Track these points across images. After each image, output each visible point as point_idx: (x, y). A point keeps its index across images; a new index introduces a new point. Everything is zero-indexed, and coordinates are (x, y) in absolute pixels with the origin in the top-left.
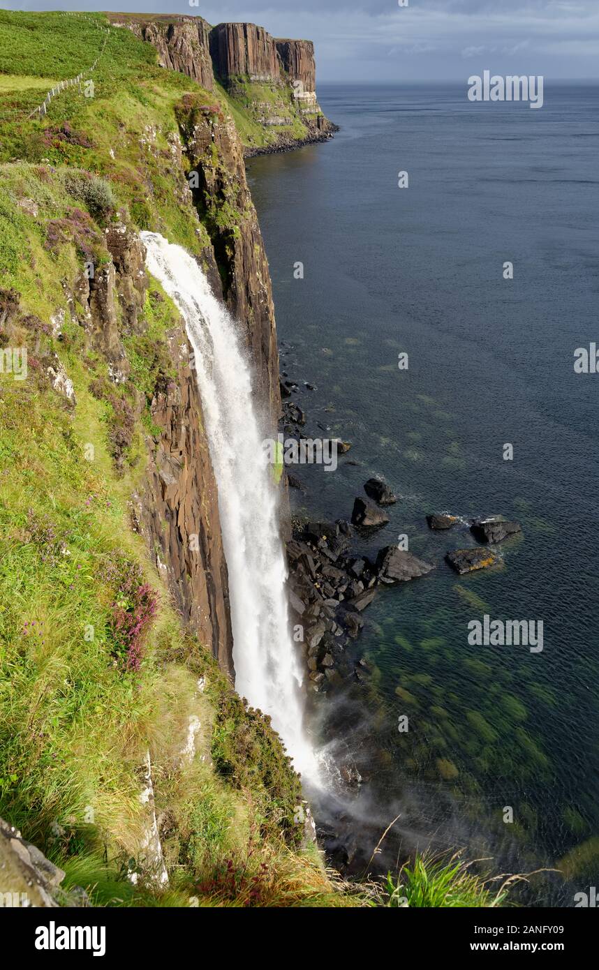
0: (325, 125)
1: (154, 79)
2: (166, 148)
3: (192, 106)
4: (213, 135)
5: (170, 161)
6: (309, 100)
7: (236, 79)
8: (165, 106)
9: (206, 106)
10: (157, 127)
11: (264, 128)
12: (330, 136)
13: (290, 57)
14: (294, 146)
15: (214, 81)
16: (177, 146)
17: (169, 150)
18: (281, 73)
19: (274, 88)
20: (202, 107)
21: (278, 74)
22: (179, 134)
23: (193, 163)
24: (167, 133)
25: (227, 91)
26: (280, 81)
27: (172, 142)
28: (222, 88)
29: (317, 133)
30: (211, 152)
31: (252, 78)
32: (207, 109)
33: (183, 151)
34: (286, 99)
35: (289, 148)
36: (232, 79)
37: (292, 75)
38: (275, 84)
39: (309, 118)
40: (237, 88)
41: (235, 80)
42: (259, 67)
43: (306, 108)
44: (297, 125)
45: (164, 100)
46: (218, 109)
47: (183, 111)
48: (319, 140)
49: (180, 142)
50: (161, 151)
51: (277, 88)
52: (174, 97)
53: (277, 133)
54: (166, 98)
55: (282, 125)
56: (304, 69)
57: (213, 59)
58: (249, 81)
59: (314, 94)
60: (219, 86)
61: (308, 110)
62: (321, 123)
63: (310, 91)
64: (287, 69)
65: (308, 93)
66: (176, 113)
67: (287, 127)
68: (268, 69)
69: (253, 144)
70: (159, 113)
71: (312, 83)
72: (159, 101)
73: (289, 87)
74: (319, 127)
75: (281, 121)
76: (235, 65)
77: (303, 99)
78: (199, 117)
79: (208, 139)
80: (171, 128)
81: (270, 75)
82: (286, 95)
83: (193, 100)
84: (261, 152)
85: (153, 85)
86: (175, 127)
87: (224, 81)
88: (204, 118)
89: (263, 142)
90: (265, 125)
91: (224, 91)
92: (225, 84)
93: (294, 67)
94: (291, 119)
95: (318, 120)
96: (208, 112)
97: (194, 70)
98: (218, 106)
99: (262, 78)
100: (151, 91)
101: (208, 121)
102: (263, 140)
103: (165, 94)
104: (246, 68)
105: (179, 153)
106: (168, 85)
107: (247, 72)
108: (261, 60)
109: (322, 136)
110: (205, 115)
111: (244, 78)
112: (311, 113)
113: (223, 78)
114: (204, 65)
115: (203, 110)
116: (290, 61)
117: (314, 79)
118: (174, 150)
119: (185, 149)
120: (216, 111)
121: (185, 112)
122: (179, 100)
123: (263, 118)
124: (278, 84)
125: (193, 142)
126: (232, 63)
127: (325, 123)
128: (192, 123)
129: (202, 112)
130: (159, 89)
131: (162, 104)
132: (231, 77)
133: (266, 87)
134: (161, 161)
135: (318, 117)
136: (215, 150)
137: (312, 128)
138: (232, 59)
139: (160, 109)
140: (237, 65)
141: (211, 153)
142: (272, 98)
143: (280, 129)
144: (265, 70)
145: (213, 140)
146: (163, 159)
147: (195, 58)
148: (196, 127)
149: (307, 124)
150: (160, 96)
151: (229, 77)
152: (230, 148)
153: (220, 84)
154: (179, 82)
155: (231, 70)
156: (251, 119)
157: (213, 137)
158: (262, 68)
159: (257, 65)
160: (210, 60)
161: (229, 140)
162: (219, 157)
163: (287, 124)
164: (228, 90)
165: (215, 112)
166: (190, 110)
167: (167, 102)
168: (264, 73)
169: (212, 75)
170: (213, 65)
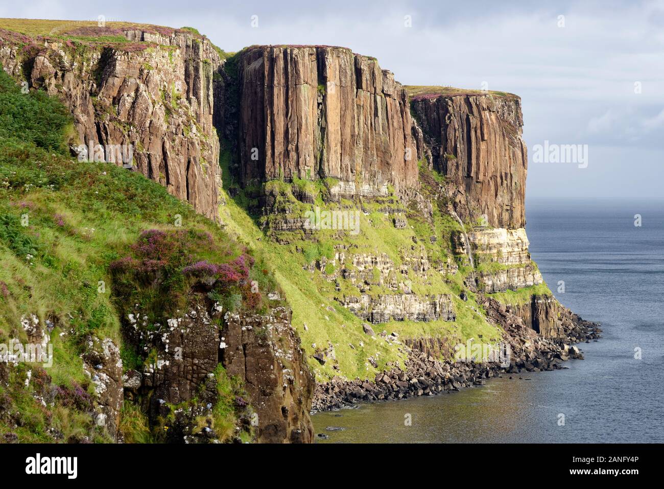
0: (554, 322)
1: (57, 189)
2: (78, 379)
3: (165, 263)
4: (223, 345)
5: (87, 417)
6: (505, 250)
7: (288, 190)
8: (83, 261)
9: (208, 261)
10: (55, 319)
11: (368, 325)
12: (571, 351)
13: (451, 134)
14: (459, 379)
15: (223, 195)
16: (111, 375)
17: (85, 387)
18: (423, 176)
19: (400, 216)
20: (194, 266)
21: (413, 180)
22: (118, 341)
23: (157, 423)
24: (85, 336)
25: (259, 224)
26: (420, 197)
27: (95, 362)
28: (244, 214)
29: (531, 343)
30: (215, 392)
31: (335, 190)
32: (210, 272)
33: (127, 390)
34: (436, 247)
35: (444, 383)
36: (277, 190)
37: (456, 182)
38: (403, 205)
39: (503, 300)
40: (288, 216)
41: (283, 194)
42: (359, 161)
43: (496, 274)
44: (469, 320)
45: (82, 245)
46: (244, 274)
47: (137, 276)
48: (536, 364)
49: (119, 364)
50: (63, 387)
51: (409, 217)
52: (112, 238)
53: (407, 343)
54: (87, 239)
55: (423, 318)
56: (491, 169)
57: (223, 138)
58: (327, 198)
59: (521, 233)
60: (237, 209)
61: (504, 278)
62: (542, 316)
63: (510, 227)
64: (440, 165)
65: (503, 231)
66: (115, 281)
67: (439, 324)
68: (386, 165)
69: (332, 372)
70: (66, 282)
71: (516, 203)
72: (66, 250)
73: (447, 213)
74: (535, 326)
75: (418, 307)
76: (287, 153)
77: (489, 247)
78: (184, 294)
79: (207, 355)
80: (100, 324)
81: (391, 181)
82: (438, 235)
83: (169, 247)
84: (353, 395)
85: (52, 205)
86: (108, 319)
87: (250, 196)
88: (200, 296)
89: (361, 367)
90: (371, 318)
91: (249, 221)
92: (255, 202)
93: (463, 162)
94: (453, 303)
95: (534, 307)
96: (211, 281)
97: (165, 167)
98: (245, 263)
99: (366, 188)
100: (47, 220)
101: (210, 304)
102: (361, 361)
103: (89, 229)
104: (320, 161)
105: (113, 393)
106: (97, 204)
107: (321, 173)
108: (366, 141)
109: (544, 353)
110: (201, 288)
111: (312, 190)
112: (511, 288)
113: (250, 189)
114: (197, 153)
115: (197, 273)
116: (451, 144)
117: (521, 195)
118: (99, 386)
119: (134, 382)
120: (237, 277)
121: (144, 279)
122: (126, 247)
123: (365, 300)
124: (413, 205)
125: (160, 364)
126: (279, 148)
127: (554, 314)
128: (162, 308)
129: (193, 280)
130: (71, 217)
131: (75, 258)
132: (273, 186)
133: (376, 215)
134: (60, 417)
135: (534, 298)
136: (225, 388)
137: (514, 330)
138: (280, 137)
139: (67, 271)
140: (293, 154)
141: (213, 398)
142: (394, 244)
143: (417, 331)
144: (375, 168)
145: (222, 359)
146: (65, 411)
147: (172, 136)
148: (173, 323)
149: (499, 316)
150: (71, 234)
151: (268, 186)
152: (273, 384)
153: (239, 203)
154: (131, 197)
155: (276, 168)
156: (328, 301)
157: (222, 351)
158: (367, 163)
159: (352, 155)
160: (213, 139)
161: (271, 360)
162: (239, 407)
163: (438, 316)
164: (263, 219)
165: (232, 282)
166: (159, 274)
167: (92, 250)
168: (373, 176)
169: (218, 179)
170: (222, 154)
